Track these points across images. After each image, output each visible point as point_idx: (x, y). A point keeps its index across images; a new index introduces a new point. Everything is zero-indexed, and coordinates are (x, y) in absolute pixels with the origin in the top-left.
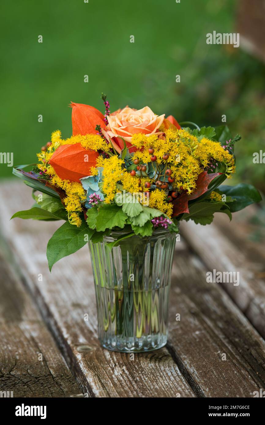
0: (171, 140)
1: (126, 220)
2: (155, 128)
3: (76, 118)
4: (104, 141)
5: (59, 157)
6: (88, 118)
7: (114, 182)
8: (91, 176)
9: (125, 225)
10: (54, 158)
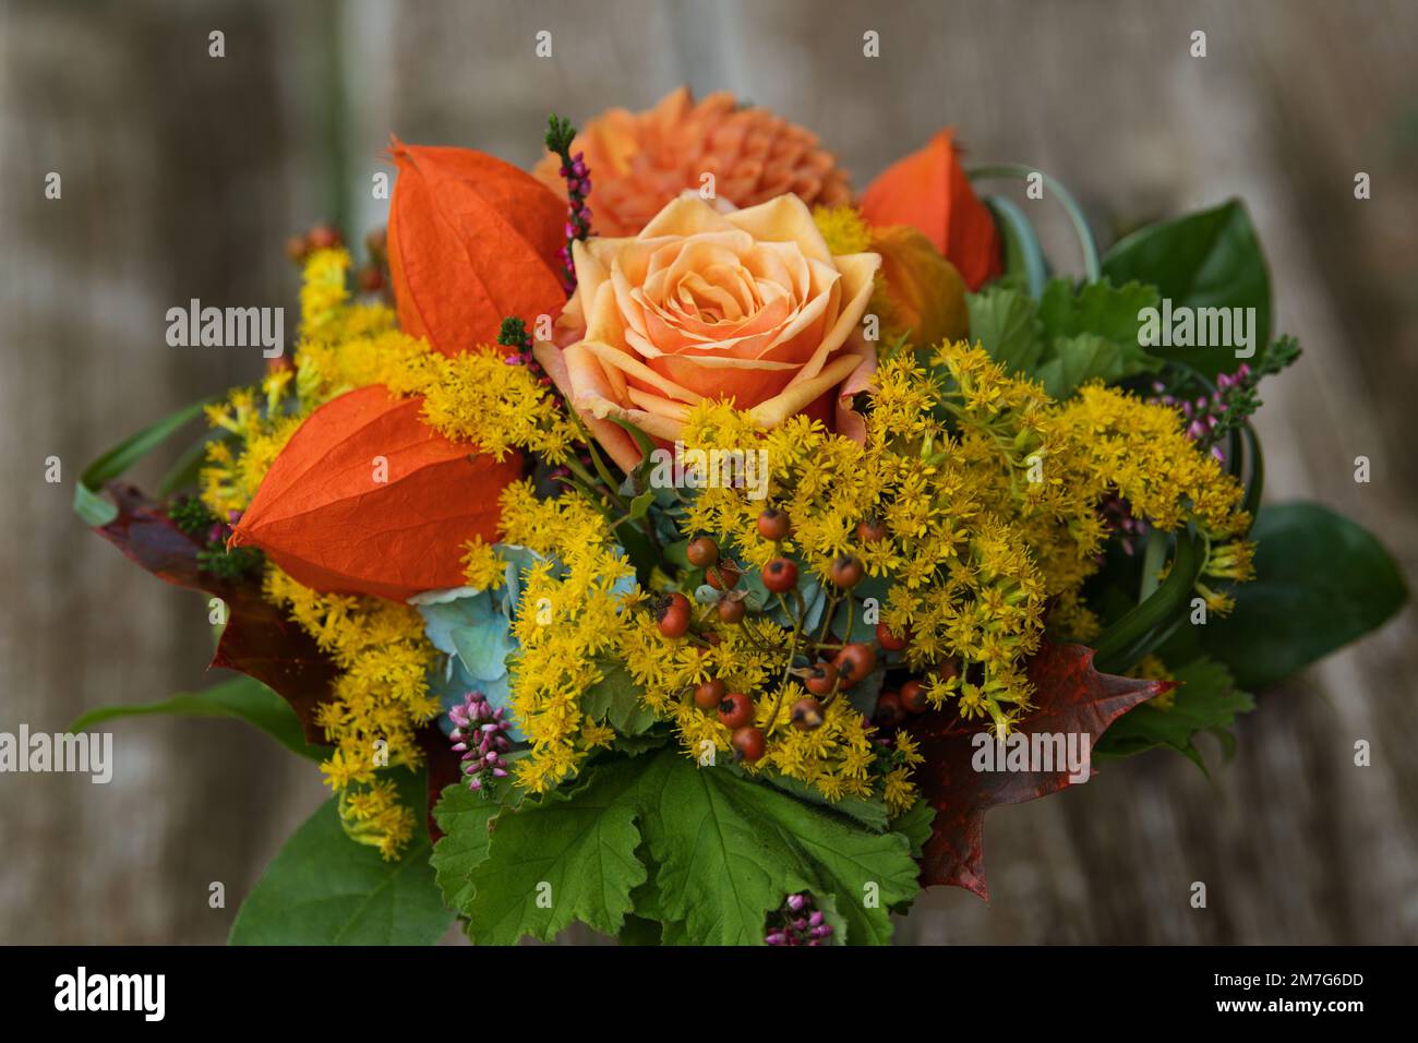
0: (896, 442)
1: (635, 893)
2: (820, 342)
3: (406, 246)
4: (541, 401)
5: (291, 509)
6: (469, 248)
7: (570, 696)
8: (468, 592)
9: (627, 917)
10: (267, 511)
